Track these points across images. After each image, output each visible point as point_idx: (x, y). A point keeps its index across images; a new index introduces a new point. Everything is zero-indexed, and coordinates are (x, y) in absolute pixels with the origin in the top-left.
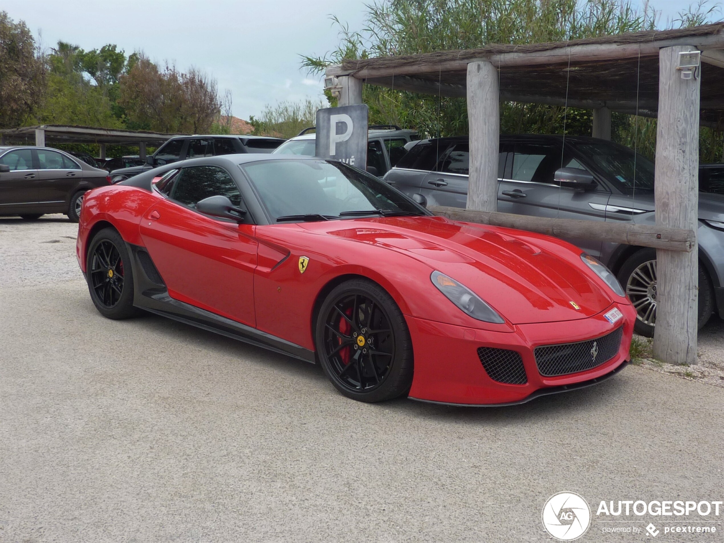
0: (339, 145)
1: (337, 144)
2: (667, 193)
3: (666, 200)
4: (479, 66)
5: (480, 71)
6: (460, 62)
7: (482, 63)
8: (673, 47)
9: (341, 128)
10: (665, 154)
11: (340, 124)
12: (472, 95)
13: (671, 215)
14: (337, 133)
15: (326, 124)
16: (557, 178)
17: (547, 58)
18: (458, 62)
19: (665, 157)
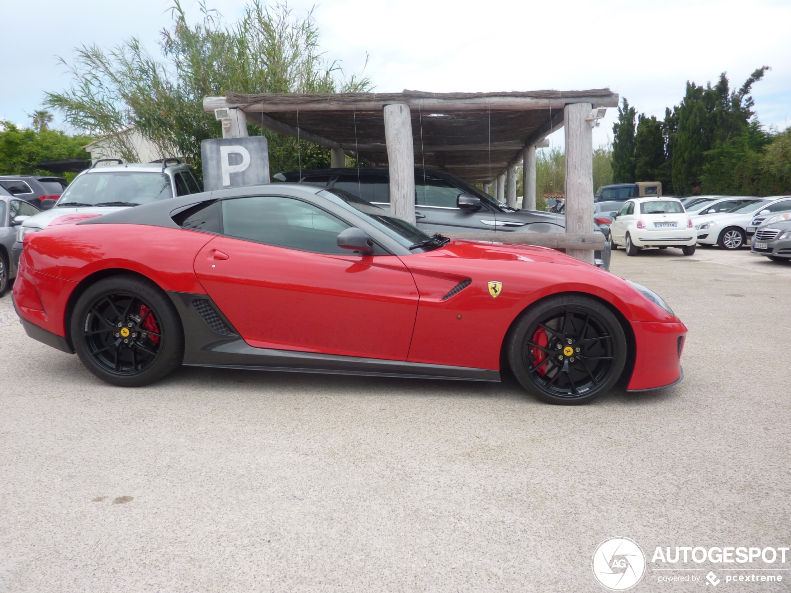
0: (233, 176)
1: (231, 174)
2: (582, 209)
3: (581, 214)
4: (401, 107)
5: (403, 112)
6: (376, 103)
7: (403, 106)
8: (583, 104)
9: (235, 159)
10: (579, 181)
11: (233, 156)
12: (396, 132)
13: (584, 225)
14: (230, 164)
15: (214, 155)
16: (462, 202)
17: (466, 105)
18: (373, 103)
19: (580, 183)
